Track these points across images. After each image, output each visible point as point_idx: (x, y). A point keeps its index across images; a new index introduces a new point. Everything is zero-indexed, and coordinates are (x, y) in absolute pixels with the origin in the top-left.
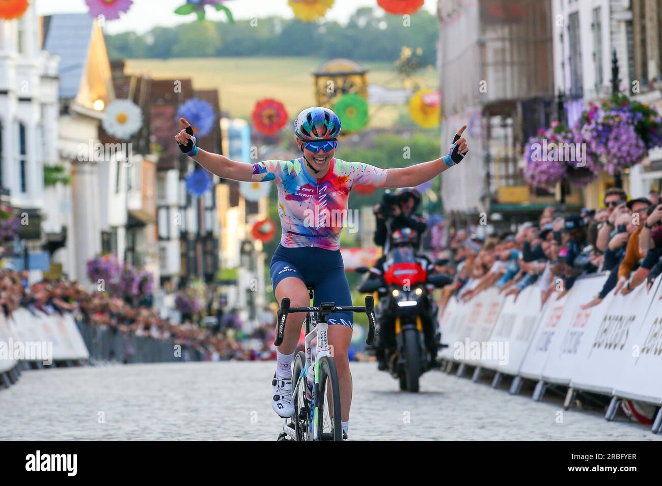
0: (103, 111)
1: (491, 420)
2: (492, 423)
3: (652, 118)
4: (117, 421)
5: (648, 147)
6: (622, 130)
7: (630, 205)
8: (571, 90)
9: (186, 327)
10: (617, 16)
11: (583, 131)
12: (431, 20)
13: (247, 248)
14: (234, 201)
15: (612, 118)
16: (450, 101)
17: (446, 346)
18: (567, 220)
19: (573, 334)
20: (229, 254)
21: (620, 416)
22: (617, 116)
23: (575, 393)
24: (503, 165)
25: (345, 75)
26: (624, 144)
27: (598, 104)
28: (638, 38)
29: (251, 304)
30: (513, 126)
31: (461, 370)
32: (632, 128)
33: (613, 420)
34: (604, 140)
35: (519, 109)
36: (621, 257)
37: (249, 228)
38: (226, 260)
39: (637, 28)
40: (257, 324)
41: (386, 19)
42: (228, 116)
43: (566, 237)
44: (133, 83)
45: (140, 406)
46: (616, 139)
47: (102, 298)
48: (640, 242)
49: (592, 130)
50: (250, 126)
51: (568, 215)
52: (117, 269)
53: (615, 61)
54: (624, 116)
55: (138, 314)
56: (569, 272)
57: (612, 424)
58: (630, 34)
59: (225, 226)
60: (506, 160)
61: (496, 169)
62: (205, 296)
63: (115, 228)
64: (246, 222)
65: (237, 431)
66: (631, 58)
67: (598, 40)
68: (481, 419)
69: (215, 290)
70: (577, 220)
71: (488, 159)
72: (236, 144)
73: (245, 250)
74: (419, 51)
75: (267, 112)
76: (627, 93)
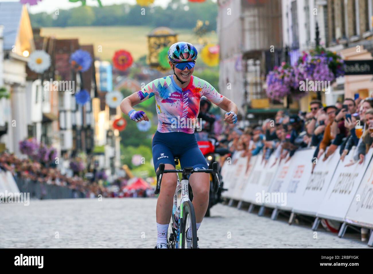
0: (29, 57)
1: (248, 231)
2: (249, 232)
3: (338, 60)
4: (36, 232)
5: (336, 76)
6: (321, 67)
7: (326, 109)
8: (293, 45)
9: (75, 179)
10: (318, 3)
11: (299, 68)
12: (214, 5)
13: (110, 134)
14: (102, 108)
15: (316, 60)
16: (225, 51)
17: (226, 190)
18: (291, 118)
19: (294, 182)
20: (100, 138)
21: (320, 228)
22: (318, 59)
23: (295, 216)
24: (254, 87)
25: (165, 36)
26: (322, 75)
27: (308, 53)
28: (330, 15)
29: (112, 166)
30: (260, 65)
31: (231, 202)
32: (327, 66)
33: (317, 231)
34: (311, 72)
35: (264, 55)
36: (321, 138)
37: (111, 123)
38: (98, 142)
39: (330, 10)
40: (115, 177)
41: (188, 4)
42: (99, 60)
43: (290, 128)
44: (45, 42)
45: (49, 224)
46: (318, 72)
47: (28, 162)
48: (332, 130)
49: (304, 67)
50: (112, 65)
51: (292, 115)
52: (36, 146)
53: (317, 28)
54: (323, 59)
55: (48, 171)
56: (292, 147)
57: (316, 233)
58: (326, 13)
59: (97, 121)
60: (256, 84)
61: (250, 89)
62: (86, 161)
63: (35, 123)
64: (110, 119)
65: (104, 238)
66: (326, 26)
67: (308, 16)
68: (242, 230)
69: (92, 158)
70: (296, 118)
71: (246, 84)
72: (104, 75)
73: (109, 136)
74: (207, 23)
75: (121, 57)
76: (324, 46)
